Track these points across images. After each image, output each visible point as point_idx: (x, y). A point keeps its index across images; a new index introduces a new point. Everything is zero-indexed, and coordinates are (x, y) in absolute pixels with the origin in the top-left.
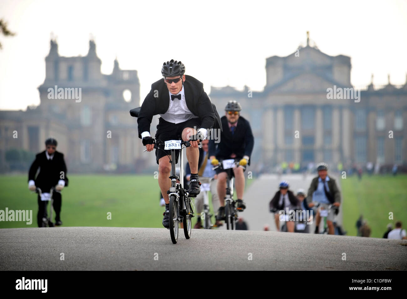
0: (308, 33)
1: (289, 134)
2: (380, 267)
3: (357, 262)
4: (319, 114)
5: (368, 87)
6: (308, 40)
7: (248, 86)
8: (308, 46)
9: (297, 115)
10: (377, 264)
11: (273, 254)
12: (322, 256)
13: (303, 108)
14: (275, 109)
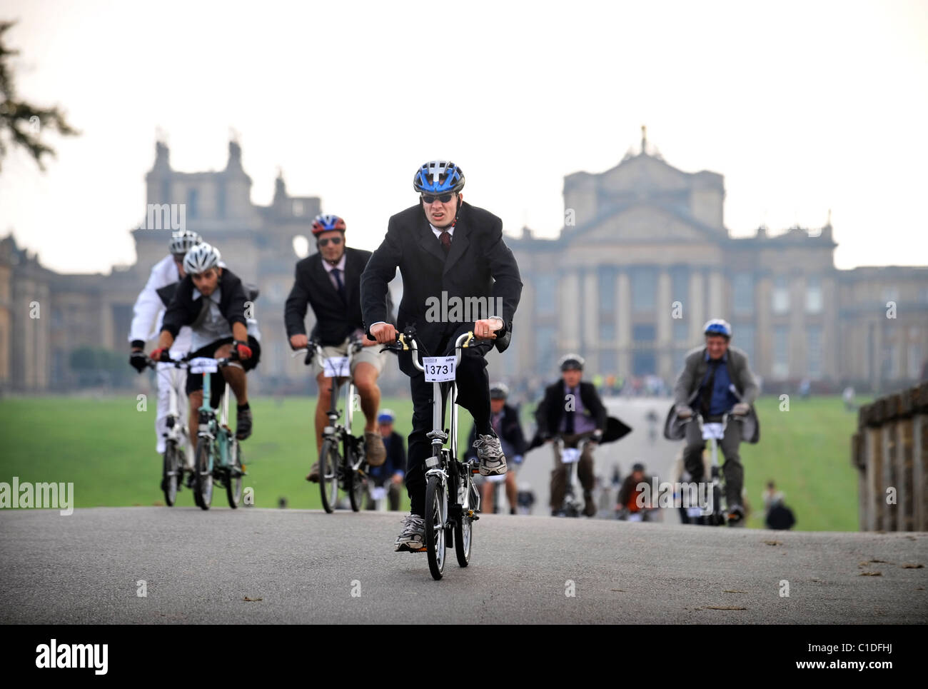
0: (643, 128)
1: (606, 321)
2: (715, 588)
3: (673, 579)
4: (665, 282)
5: (757, 231)
6: (644, 142)
7: (530, 227)
8: (643, 154)
9: (623, 283)
10: (711, 582)
11: (518, 563)
12: (610, 567)
13: (634, 270)
14: (582, 272)
